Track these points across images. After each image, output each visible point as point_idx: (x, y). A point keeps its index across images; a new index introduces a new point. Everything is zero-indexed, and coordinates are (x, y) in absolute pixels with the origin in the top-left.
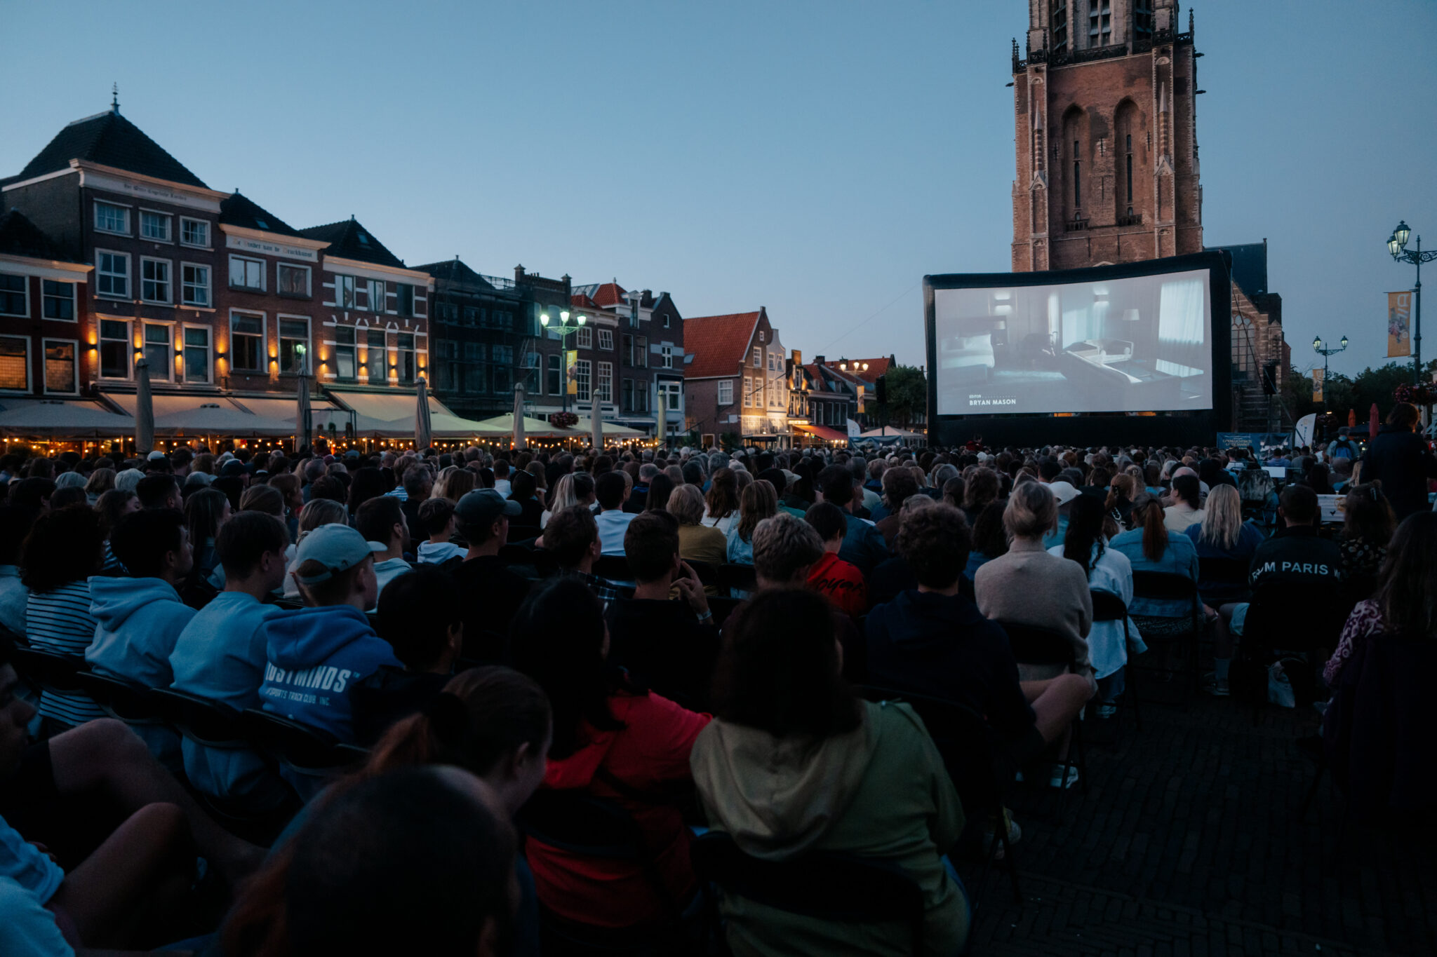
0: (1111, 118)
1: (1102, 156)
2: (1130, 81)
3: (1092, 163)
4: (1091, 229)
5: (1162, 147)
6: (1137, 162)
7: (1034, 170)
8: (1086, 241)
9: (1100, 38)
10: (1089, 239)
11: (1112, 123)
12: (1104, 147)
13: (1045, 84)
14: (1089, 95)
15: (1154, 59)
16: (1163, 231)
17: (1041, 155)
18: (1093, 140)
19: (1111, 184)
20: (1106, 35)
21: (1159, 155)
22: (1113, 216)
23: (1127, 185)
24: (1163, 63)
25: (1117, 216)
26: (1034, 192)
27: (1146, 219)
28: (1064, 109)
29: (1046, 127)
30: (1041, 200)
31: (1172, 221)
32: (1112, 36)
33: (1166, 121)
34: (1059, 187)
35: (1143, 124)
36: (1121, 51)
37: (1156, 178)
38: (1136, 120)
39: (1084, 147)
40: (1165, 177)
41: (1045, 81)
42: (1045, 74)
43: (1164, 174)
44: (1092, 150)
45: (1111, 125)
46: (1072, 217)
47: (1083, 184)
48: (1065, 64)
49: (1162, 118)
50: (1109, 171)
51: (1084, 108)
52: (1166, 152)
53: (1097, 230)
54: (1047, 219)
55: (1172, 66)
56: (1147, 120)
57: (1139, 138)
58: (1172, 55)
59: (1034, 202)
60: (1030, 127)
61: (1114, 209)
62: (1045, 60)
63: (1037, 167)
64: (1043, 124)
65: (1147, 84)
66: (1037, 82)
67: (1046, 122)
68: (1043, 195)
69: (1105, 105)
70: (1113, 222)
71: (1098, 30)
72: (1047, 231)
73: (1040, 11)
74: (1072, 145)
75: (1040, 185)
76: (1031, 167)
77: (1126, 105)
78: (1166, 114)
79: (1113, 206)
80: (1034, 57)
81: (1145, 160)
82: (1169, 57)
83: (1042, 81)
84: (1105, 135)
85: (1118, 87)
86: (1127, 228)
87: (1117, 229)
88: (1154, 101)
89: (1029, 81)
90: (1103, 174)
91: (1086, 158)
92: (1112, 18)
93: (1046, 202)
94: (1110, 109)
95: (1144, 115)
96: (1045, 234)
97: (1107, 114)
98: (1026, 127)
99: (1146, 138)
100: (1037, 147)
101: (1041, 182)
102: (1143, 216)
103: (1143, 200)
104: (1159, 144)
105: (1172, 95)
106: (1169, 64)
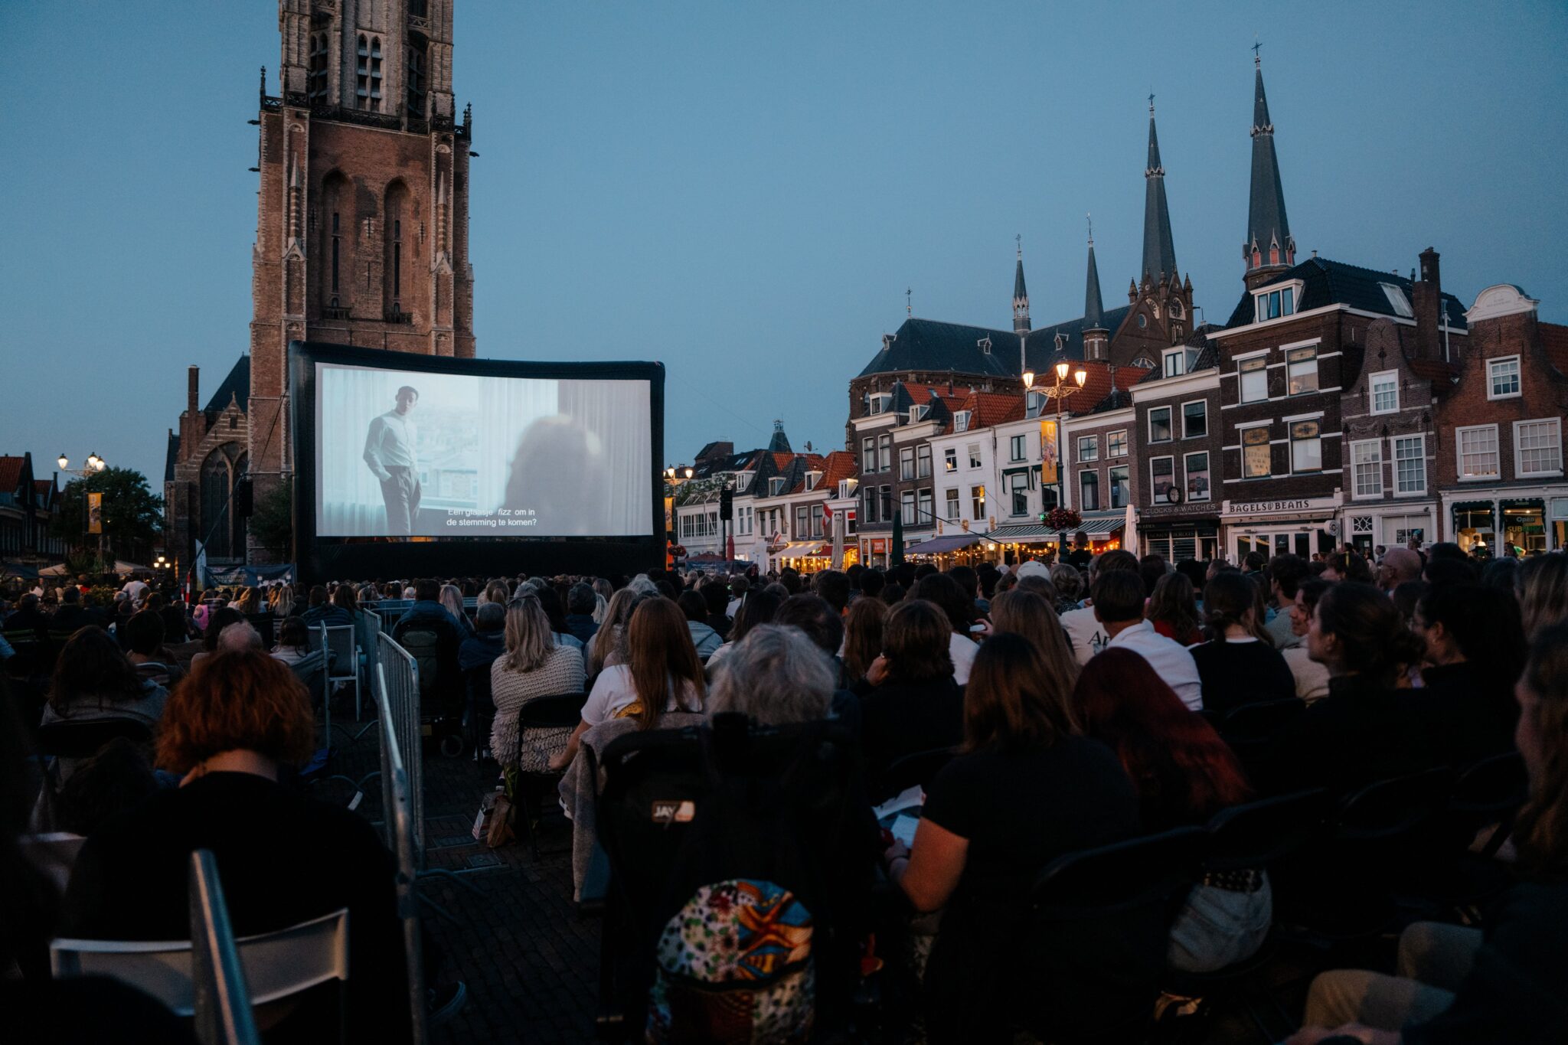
0: (381, 196)
1: (369, 237)
2: (404, 161)
3: (357, 243)
4: (354, 320)
5: (441, 242)
6: (407, 252)
7: (288, 235)
8: (347, 333)
9: (368, 101)
10: (351, 332)
11: (382, 203)
12: (372, 228)
13: (307, 135)
14: (356, 163)
15: (434, 144)
16: (440, 335)
17: (299, 218)
18: (360, 216)
19: (378, 272)
20: (376, 101)
21: (436, 251)
22: (380, 310)
23: (394, 278)
24: (443, 151)
25: (385, 310)
26: (288, 261)
27: (417, 319)
28: (327, 171)
29: (306, 186)
30: (298, 275)
31: (451, 326)
32: (383, 104)
33: (445, 215)
34: (317, 264)
35: (416, 213)
36: (395, 124)
37: (434, 276)
38: (408, 206)
39: (347, 222)
40: (443, 276)
41: (307, 132)
42: (307, 122)
43: (442, 272)
44: (358, 229)
45: (380, 204)
46: (328, 303)
47: (343, 266)
48: (329, 118)
49: (441, 211)
50: (377, 257)
51: (350, 176)
52: (445, 248)
53: (362, 324)
54: (304, 298)
55: (452, 157)
56: (421, 209)
57: (410, 226)
58: (453, 145)
59: (288, 274)
60: (285, 182)
61: (381, 301)
62: (306, 106)
63: (292, 233)
64: (302, 182)
65: (422, 170)
66: (297, 130)
67: (306, 181)
68: (300, 268)
69: (375, 180)
70: (380, 316)
71: (366, 92)
72: (304, 313)
73: (299, 45)
74: (331, 217)
75: (296, 255)
76: (284, 231)
77: (396, 187)
78: (446, 207)
79: (380, 298)
80: (292, 97)
81: (417, 253)
82: (450, 146)
83: (303, 130)
84: (373, 214)
85: (389, 164)
86: (396, 326)
87: (384, 325)
88: (433, 190)
89: (285, 125)
90: (370, 259)
91: (350, 238)
92: (383, 84)
93: (305, 277)
94: (381, 185)
95: (418, 203)
96: (302, 316)
97: (377, 191)
98: (280, 181)
99: (419, 228)
100: (293, 208)
101: (298, 251)
102: (414, 315)
103: (414, 298)
104: (436, 238)
105: (452, 189)
106: (450, 154)
